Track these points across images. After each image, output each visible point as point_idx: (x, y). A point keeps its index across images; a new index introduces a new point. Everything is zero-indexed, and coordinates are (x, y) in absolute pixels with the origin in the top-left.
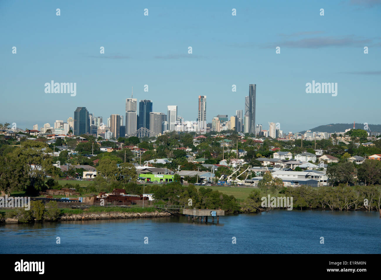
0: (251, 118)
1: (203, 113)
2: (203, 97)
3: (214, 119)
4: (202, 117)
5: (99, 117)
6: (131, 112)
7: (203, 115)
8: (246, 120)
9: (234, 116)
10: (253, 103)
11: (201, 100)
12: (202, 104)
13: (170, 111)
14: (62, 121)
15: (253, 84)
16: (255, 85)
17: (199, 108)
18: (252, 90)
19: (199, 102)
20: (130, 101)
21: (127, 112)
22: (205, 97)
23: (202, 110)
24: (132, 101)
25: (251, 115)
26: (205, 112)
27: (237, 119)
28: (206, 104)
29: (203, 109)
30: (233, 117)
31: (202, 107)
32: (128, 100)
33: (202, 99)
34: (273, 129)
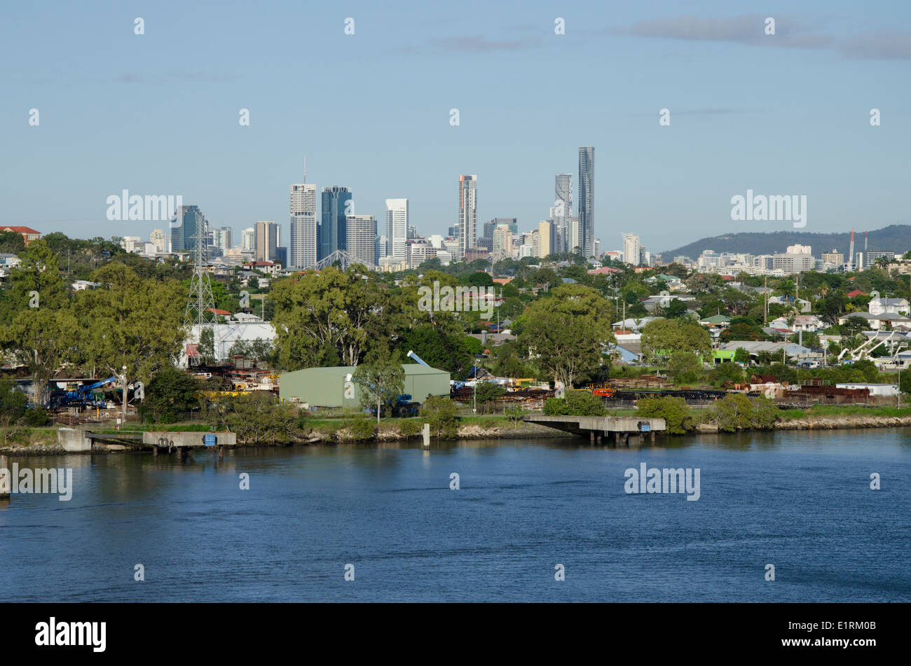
0: (585, 224)
1: (471, 214)
2: (470, 178)
3: (499, 229)
4: (467, 224)
5: (224, 228)
6: (304, 216)
7: (471, 219)
8: (572, 228)
9: (547, 221)
10: (587, 190)
11: (464, 185)
12: (468, 194)
13: (391, 212)
14: (138, 239)
15: (589, 146)
16: (593, 149)
17: (461, 204)
18: (586, 161)
19: (461, 189)
20: (301, 189)
21: (293, 215)
22: (474, 178)
23: (467, 208)
24: (306, 191)
25: (585, 217)
26: (475, 212)
27: (553, 228)
28: (476, 195)
29: (470, 206)
30: (545, 222)
31: (467, 201)
32: (296, 187)
33: (468, 183)
34: (633, 247)
